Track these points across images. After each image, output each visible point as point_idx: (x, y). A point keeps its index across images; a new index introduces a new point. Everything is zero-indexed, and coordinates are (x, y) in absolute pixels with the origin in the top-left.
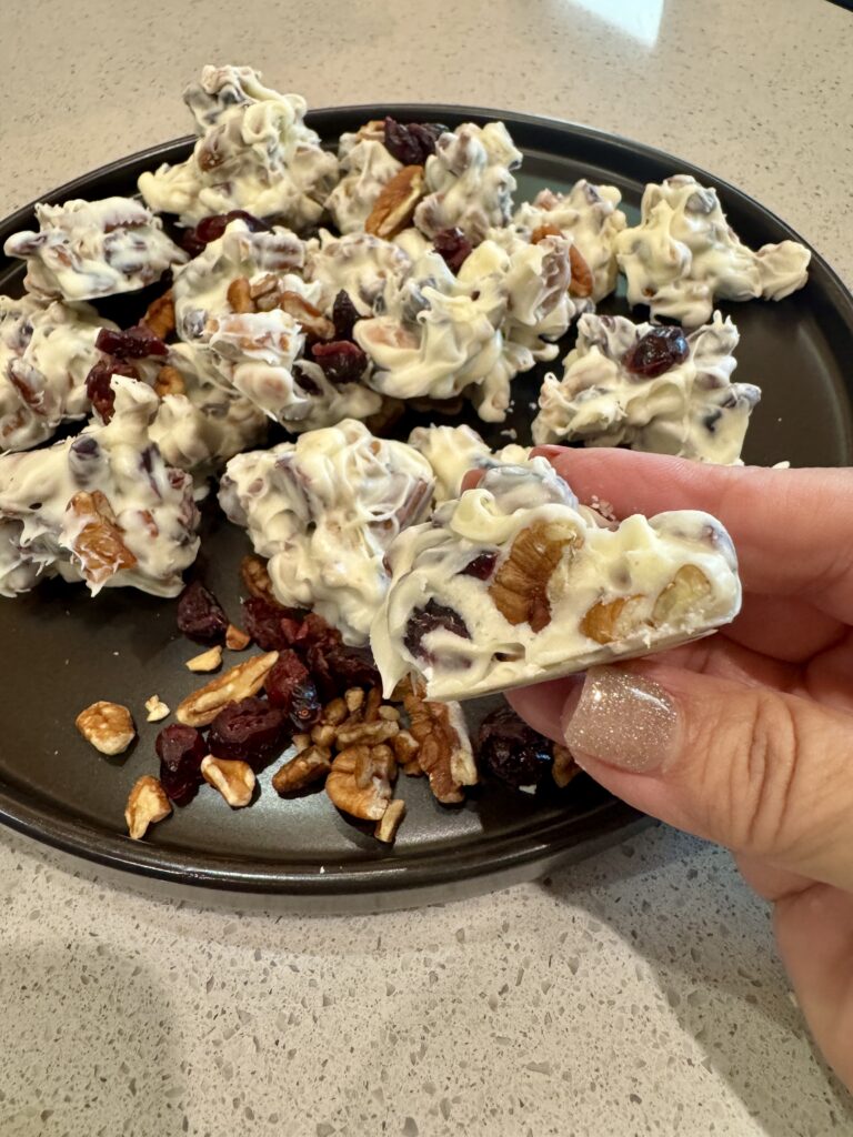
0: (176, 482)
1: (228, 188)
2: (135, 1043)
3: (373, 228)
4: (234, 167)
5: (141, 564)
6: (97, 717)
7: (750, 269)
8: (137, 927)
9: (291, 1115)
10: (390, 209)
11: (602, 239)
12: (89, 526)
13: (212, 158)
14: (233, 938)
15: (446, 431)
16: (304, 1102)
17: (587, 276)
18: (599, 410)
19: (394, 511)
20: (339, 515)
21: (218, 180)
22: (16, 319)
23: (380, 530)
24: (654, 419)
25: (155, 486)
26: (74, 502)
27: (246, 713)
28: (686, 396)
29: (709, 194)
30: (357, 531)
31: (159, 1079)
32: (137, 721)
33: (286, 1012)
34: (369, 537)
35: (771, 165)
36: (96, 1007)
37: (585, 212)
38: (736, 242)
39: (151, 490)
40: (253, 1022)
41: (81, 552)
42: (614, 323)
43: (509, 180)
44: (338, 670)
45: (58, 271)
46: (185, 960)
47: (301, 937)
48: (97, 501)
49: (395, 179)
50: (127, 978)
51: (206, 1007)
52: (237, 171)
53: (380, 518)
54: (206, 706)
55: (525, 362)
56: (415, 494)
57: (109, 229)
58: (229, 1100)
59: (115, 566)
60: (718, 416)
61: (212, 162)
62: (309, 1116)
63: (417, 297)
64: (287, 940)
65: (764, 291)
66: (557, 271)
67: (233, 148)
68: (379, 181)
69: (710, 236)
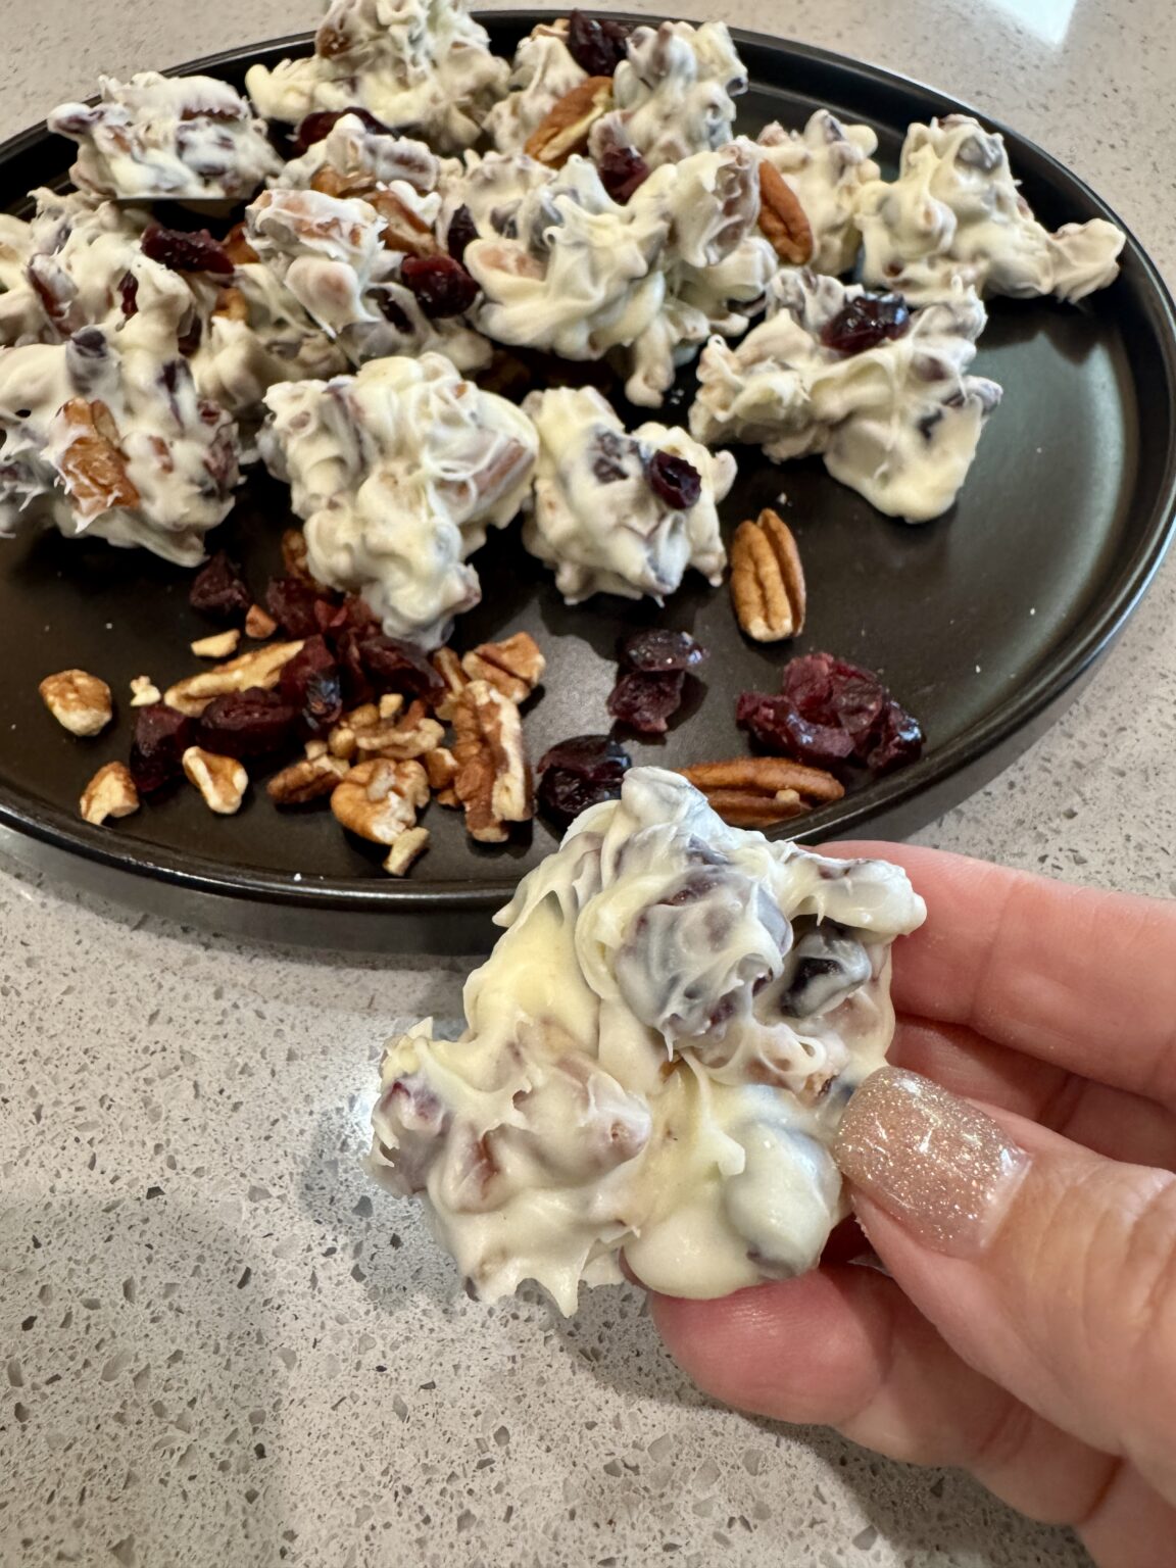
0: (208, 416)
1: (353, 84)
2: (50, 1067)
3: (534, 150)
4: (365, 57)
5: (146, 505)
6: (66, 685)
7: (1038, 254)
8: (79, 942)
9: (221, 1171)
10: (559, 128)
11: (840, 192)
12: (80, 441)
13: (335, 40)
14: (193, 970)
15: (565, 393)
16: (240, 1160)
17: (805, 234)
18: (774, 387)
19: (471, 473)
20: (398, 467)
21: (341, 72)
22: (56, 218)
23: (452, 495)
24: (851, 416)
25: (175, 410)
26: (66, 408)
27: (250, 702)
28: (897, 385)
29: (993, 143)
30: (418, 490)
31: (71, 1110)
32: (119, 702)
33: (240, 1061)
34: (433, 498)
35: (1118, 143)
36: (13, 1021)
37: (820, 154)
38: (1029, 218)
39: (170, 413)
40: (197, 1065)
41: (68, 472)
42: (817, 284)
43: (725, 104)
44: (374, 665)
45: (112, 156)
46: (129, 986)
47: (276, 981)
48: (97, 414)
49: (574, 92)
50: (55, 997)
51: (144, 1040)
52: (369, 62)
53: (450, 476)
54: (202, 690)
55: (695, 329)
56: (503, 458)
57: (188, 115)
58: (151, 1145)
59: (110, 499)
60: (938, 417)
61: (335, 46)
62: (243, 1175)
63: (549, 209)
64: (258, 982)
65: (1055, 289)
66: (738, 192)
67: (365, 29)
68: (554, 93)
69: (986, 200)
